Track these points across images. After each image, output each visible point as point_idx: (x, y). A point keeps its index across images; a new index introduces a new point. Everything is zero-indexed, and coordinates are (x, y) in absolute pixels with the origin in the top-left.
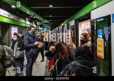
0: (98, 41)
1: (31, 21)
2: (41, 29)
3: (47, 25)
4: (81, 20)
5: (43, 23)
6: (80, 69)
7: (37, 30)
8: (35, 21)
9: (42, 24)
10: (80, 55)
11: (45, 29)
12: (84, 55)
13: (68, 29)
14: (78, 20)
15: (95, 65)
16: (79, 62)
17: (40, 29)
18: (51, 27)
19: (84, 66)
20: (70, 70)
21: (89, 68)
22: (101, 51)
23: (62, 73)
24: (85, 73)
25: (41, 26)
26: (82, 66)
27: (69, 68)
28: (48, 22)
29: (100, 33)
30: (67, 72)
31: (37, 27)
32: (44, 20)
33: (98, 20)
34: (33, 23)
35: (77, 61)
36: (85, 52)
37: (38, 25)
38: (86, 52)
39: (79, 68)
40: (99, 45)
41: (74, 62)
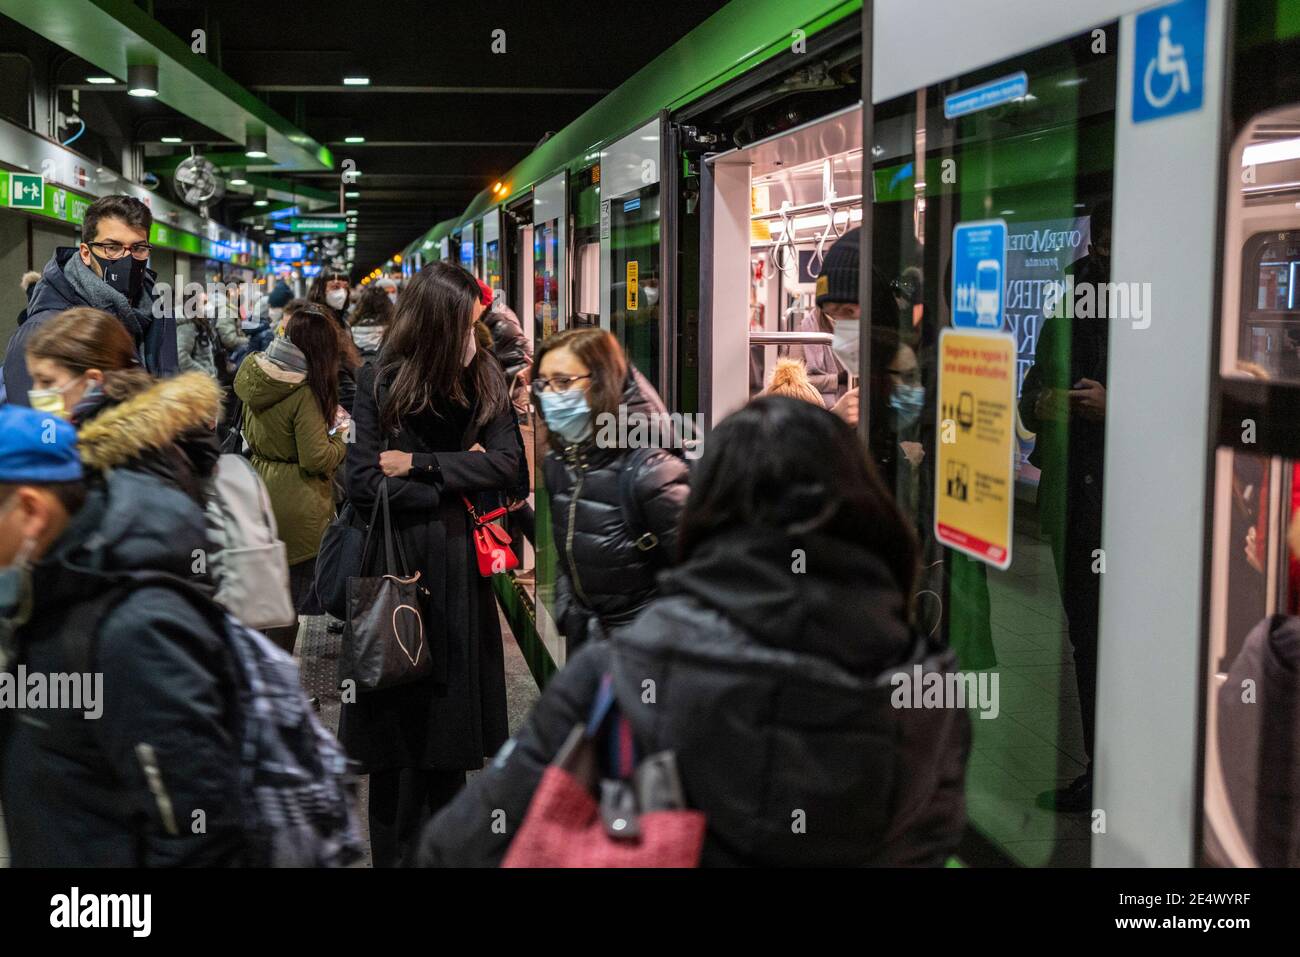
0: (950, 367)
1: (93, 147)
2: (235, 247)
3: (313, 204)
4: (737, 120)
5: (259, 179)
6: (731, 697)
7: (182, 266)
8: (151, 149)
9: (250, 190)
10: (733, 525)
11: (277, 249)
12: (784, 523)
13: (582, 237)
14: (703, 122)
15: (921, 648)
16: (722, 611)
17: (215, 250)
18: (357, 231)
19: (787, 658)
20: (615, 708)
21: (845, 679)
22: (984, 480)
23: (511, 760)
24: (793, 740)
25: (231, 212)
26: (766, 655)
27: (594, 686)
28: (325, 158)
29: (982, 265)
30: (576, 734)
31: (175, 231)
32: (271, 132)
33: (957, 106)
34: (130, 166)
35: (705, 604)
36: (799, 490)
37: (192, 196)
38: (817, 489)
39: (722, 681)
40: (966, 407)
41: (666, 616)
